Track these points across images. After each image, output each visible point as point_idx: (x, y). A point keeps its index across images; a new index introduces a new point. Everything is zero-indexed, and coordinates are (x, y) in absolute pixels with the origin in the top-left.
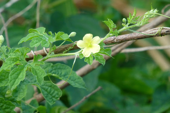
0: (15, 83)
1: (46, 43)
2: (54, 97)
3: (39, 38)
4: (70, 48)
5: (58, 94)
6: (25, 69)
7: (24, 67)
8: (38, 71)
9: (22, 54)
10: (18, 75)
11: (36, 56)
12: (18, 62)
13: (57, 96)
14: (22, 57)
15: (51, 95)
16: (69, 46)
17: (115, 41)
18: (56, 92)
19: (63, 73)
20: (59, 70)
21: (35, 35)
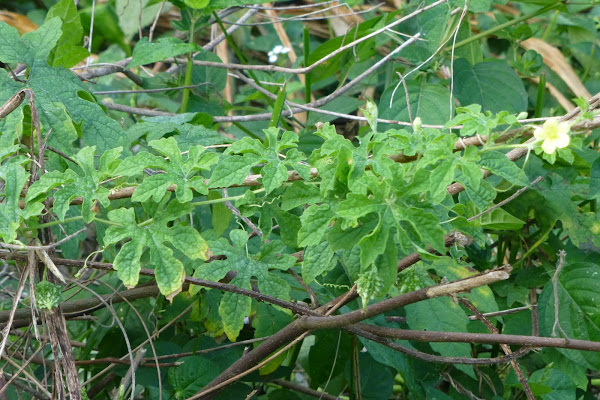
0: (440, 187)
1: (483, 129)
2: (485, 199)
3: (474, 122)
4: (518, 135)
5: (490, 195)
6: (453, 168)
7: (450, 164)
8: (471, 171)
9: (448, 145)
10: (443, 176)
11: (468, 146)
12: (442, 157)
13: (489, 198)
14: (448, 149)
15: (481, 196)
16: (516, 132)
17: (586, 126)
18: (487, 192)
19: (497, 165)
20: (491, 160)
21: (468, 117)
